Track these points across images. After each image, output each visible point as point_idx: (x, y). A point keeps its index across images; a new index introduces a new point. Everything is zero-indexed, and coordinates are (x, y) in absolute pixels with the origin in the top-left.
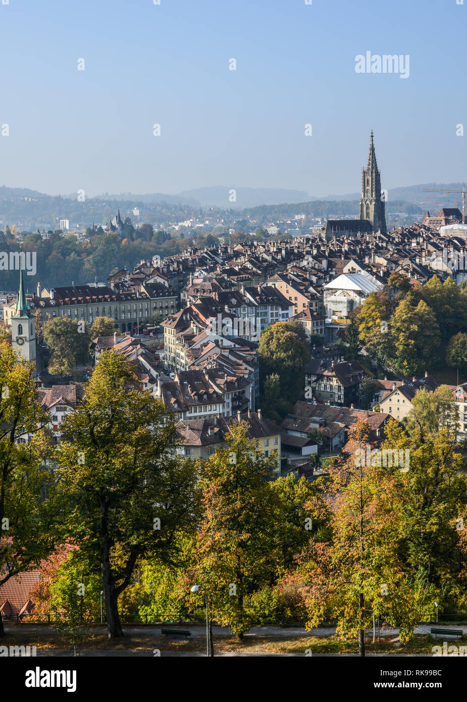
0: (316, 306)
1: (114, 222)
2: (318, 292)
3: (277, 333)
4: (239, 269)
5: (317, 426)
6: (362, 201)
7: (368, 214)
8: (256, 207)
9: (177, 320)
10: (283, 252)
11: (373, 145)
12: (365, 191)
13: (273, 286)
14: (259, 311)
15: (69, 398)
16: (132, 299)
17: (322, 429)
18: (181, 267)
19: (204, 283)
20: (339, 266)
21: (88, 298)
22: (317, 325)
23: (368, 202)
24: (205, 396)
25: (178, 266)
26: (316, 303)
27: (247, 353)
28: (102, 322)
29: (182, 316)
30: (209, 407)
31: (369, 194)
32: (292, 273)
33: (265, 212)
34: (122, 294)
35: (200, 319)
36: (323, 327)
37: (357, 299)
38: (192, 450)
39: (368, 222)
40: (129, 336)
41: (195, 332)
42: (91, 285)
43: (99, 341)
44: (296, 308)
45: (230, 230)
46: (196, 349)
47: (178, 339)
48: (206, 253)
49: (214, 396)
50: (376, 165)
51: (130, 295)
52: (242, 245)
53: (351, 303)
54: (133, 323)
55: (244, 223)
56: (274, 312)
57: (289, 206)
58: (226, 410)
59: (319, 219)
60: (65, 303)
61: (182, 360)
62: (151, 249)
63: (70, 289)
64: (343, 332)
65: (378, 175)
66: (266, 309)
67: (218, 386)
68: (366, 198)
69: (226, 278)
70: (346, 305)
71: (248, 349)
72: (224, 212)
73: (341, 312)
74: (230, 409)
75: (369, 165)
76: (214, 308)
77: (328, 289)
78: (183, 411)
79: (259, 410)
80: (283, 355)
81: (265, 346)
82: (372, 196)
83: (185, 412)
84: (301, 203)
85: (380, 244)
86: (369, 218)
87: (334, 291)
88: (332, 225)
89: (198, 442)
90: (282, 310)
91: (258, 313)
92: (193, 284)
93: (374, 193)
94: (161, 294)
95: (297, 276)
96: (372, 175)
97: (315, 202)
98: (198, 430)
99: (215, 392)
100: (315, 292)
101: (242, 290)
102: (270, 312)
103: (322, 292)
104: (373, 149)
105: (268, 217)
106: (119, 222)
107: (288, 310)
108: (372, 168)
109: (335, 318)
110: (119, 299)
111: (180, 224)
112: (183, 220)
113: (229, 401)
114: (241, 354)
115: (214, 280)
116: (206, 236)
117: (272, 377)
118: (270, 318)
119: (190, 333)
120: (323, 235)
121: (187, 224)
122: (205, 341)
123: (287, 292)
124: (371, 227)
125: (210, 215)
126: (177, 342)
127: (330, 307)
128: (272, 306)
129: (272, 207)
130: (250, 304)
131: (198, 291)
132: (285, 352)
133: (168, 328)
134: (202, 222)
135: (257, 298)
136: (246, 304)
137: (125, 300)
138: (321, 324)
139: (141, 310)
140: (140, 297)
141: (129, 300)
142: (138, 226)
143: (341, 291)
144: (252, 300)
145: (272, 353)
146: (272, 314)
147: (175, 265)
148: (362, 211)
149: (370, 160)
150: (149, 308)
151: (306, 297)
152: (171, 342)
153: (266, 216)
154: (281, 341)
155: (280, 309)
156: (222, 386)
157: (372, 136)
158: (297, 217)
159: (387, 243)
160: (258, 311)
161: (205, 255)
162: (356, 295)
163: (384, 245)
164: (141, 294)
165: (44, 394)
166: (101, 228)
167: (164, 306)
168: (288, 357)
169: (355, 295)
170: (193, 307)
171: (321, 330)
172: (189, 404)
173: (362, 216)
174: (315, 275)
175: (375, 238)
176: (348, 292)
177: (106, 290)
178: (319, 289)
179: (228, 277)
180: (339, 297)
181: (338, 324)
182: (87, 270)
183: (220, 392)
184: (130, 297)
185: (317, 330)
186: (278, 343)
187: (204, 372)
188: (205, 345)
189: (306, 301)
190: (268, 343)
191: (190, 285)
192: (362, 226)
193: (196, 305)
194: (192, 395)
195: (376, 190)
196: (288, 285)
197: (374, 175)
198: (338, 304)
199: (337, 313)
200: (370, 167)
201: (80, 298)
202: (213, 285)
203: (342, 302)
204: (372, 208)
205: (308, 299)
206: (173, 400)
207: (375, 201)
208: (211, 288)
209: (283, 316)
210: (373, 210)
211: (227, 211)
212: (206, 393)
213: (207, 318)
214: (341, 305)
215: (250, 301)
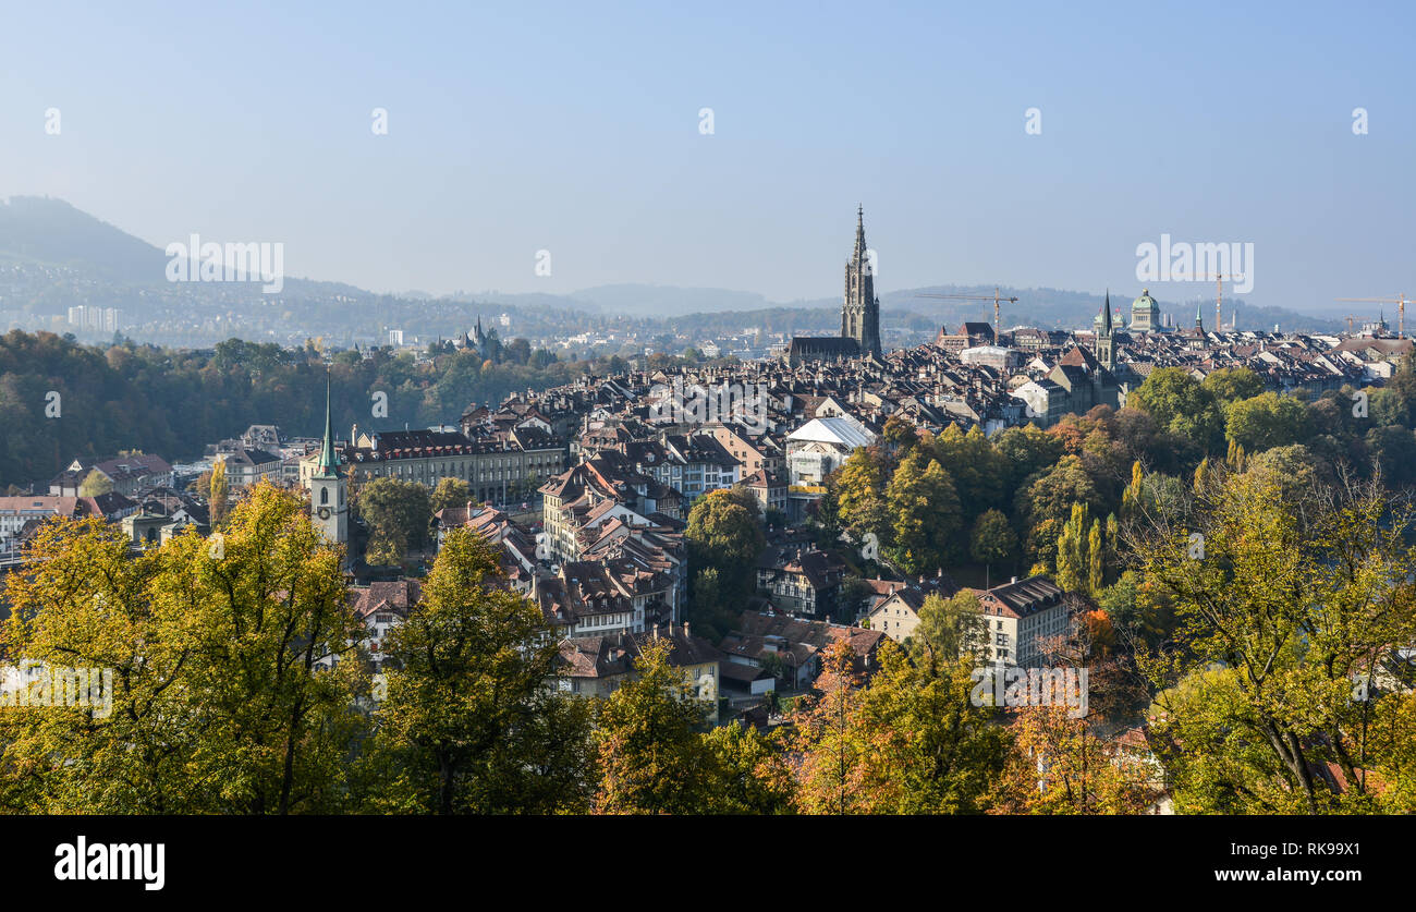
0: (775, 465)
1: (472, 336)
2: (779, 444)
3: (715, 506)
5: (774, 649)
6: (845, 309)
7: (853, 329)
8: (686, 316)
9: (564, 484)
11: (861, 227)
12: (849, 295)
13: (710, 435)
14: (689, 473)
15: (396, 602)
16: (497, 451)
17: (782, 653)
18: (571, 404)
19: (605, 429)
20: (809, 405)
21: (429, 448)
22: (776, 494)
23: (854, 311)
24: (605, 602)
25: (567, 403)
26: (775, 461)
27: (670, 535)
28: (450, 485)
29: (571, 478)
30: (610, 618)
31: (856, 300)
33: (700, 323)
34: (481, 444)
35: (599, 482)
36: (785, 499)
37: (836, 456)
38: (583, 685)
39: (854, 341)
40: (490, 508)
41: (591, 502)
42: (434, 429)
43: (445, 516)
44: (745, 469)
45: (647, 349)
46: (592, 529)
47: (564, 513)
48: (610, 383)
49: (619, 600)
50: (866, 256)
51: (493, 445)
52: (663, 371)
53: (827, 462)
54: (496, 487)
55: (667, 339)
56: (712, 473)
57: (736, 314)
58: (636, 623)
59: (781, 336)
60: (394, 457)
61: (570, 546)
62: (527, 376)
63: (402, 434)
64: (815, 505)
65: (869, 271)
66: (699, 469)
67: (625, 586)
68: (851, 305)
69: (639, 421)
70: (820, 465)
71: (671, 529)
72: (637, 323)
73: (812, 475)
74: (642, 622)
75: (855, 255)
76: (620, 467)
77: (793, 441)
78: (570, 624)
79: (687, 624)
80: (724, 539)
81: (698, 525)
82: (860, 302)
83: (573, 625)
84: (753, 311)
85: (872, 374)
86: (855, 334)
87: (802, 443)
88: (799, 343)
89: (593, 673)
90: (723, 471)
91: (687, 475)
92: (588, 430)
93: (863, 298)
94: (540, 444)
96: (860, 272)
97: (774, 310)
98: (593, 653)
99: (619, 595)
100: (773, 445)
101: (663, 440)
102: (705, 474)
103: (784, 445)
104: (861, 233)
105: (704, 330)
106: (480, 334)
107: (732, 471)
108: (861, 260)
109: (803, 484)
110: (477, 451)
111: (570, 339)
112: (575, 334)
113: (642, 609)
114: (661, 537)
115: (621, 424)
116: (610, 357)
117: (707, 573)
118: (705, 484)
119: (584, 504)
120: (786, 360)
121: (581, 339)
122: (606, 517)
123: (732, 444)
124: (858, 348)
125: (616, 326)
126: (564, 518)
127: (796, 468)
128: (708, 465)
129: (711, 316)
130: (675, 462)
131: (596, 441)
132: (727, 535)
133: (549, 497)
134: (605, 337)
135: (687, 452)
136: (669, 461)
137: (486, 453)
138: (782, 493)
139: (510, 469)
140: (509, 448)
141: (491, 452)
142: (507, 341)
143: (812, 444)
144: (678, 455)
145: (708, 537)
146: (708, 476)
147: (563, 399)
148: (845, 325)
149: (857, 248)
150: (522, 465)
151: (760, 452)
152: (553, 518)
153: (700, 330)
154: (721, 518)
155: (720, 470)
156: (631, 586)
157: (861, 214)
158: (747, 332)
159: (882, 373)
160: (687, 472)
161: (608, 386)
162: (835, 450)
163: (878, 375)
164: (509, 444)
165: (358, 595)
166: (451, 344)
167: (544, 463)
168: (731, 542)
170: (588, 464)
171: (782, 502)
172: (580, 612)
173: (845, 331)
174: (774, 419)
175: (865, 365)
176: (823, 445)
177: (456, 438)
178: (780, 440)
179: (642, 420)
180: (809, 452)
181: (807, 494)
182: (429, 407)
183: (628, 595)
184: (494, 447)
185: (776, 503)
186: (717, 521)
187: (604, 563)
188: (606, 522)
189: (760, 458)
190: (701, 521)
191: (585, 431)
192: (845, 346)
193: (593, 463)
194: (585, 599)
195: (866, 294)
196: (733, 434)
197: (863, 271)
198: (808, 463)
199: (806, 478)
200: (858, 259)
201: (417, 449)
202: (619, 432)
203: (813, 461)
204: (860, 320)
205: (763, 455)
206: (555, 607)
207: (865, 309)
208: (616, 436)
209: (725, 480)
210: (862, 322)
211: (642, 320)
212: (607, 596)
213: (610, 481)
214: (812, 465)
215: (675, 457)
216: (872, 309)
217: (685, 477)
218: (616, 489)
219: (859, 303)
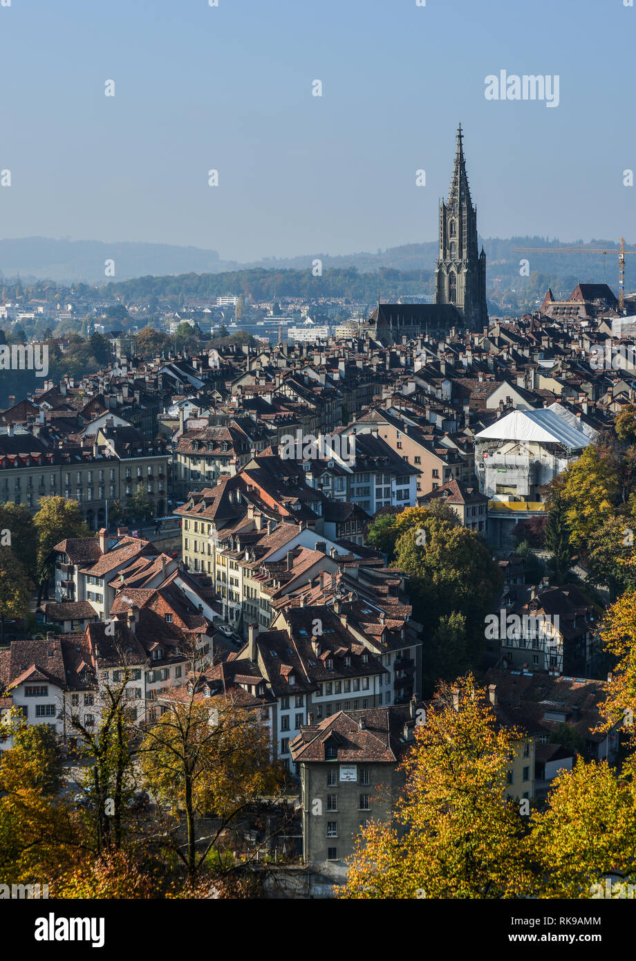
0: (457, 474)
2: (460, 445)
3: (437, 530)
4: (273, 400)
5: (561, 719)
6: (440, 266)
7: (452, 293)
8: (132, 281)
9: (217, 502)
10: (342, 366)
11: (461, 154)
12: (446, 246)
13: (374, 434)
14: (355, 485)
15: (50, 668)
16: (85, 459)
17: (572, 725)
18: (137, 396)
19: (212, 428)
20: (476, 394)
22: (474, 514)
23: (453, 269)
24: (348, 662)
25: (131, 394)
26: (457, 469)
27: (383, 570)
28: (61, 507)
29: (225, 496)
30: (353, 682)
31: (456, 253)
32: (398, 407)
33: (148, 286)
34: (64, 451)
35: (261, 500)
36: (484, 519)
37: (549, 460)
38: (374, 773)
39: (453, 309)
41: (258, 526)
43: (70, 548)
44: (418, 480)
46: (275, 563)
47: (223, 543)
48: (170, 367)
49: (365, 658)
50: (468, 194)
51: (79, 451)
53: (537, 469)
54: (97, 509)
55: (118, 312)
56: (383, 486)
57: (200, 278)
58: (386, 688)
64: (528, 527)
65: (472, 214)
66: (368, 480)
67: (369, 637)
68: (448, 261)
69: (254, 417)
70: (527, 473)
71: (381, 561)
73: (515, 487)
74: (391, 687)
75: (454, 194)
76: (286, 478)
77: (484, 440)
78: (305, 693)
79: (493, 687)
80: (453, 574)
81: (413, 556)
82: (461, 257)
83: (309, 693)
84: (223, 274)
86: (454, 300)
87: (497, 444)
88: (388, 314)
89: (389, 756)
90: (397, 484)
91: (353, 489)
92: (185, 430)
93: (465, 250)
94: (140, 450)
95: (407, 414)
96: (461, 215)
98: (382, 731)
99: (366, 651)
100: (455, 446)
102: (376, 487)
103: (470, 447)
104: (461, 163)
105: (161, 300)
107: (408, 483)
108: (461, 200)
109: (504, 499)
110: (60, 460)
113: (390, 669)
114: (372, 572)
115: (232, 422)
117: (451, 620)
119: (248, 530)
120: (373, 335)
122: (292, 545)
123: (399, 446)
124: (460, 320)
125: (40, 295)
126: (219, 550)
127: (491, 480)
128: (380, 475)
129: (166, 281)
130: (337, 471)
131: (201, 445)
132: (457, 567)
133: (192, 522)
134: (30, 309)
136: (329, 470)
137: (71, 463)
138: (481, 512)
140: (100, 456)
141: (78, 462)
143: (512, 445)
145: (429, 570)
146: (379, 490)
147: (125, 390)
148: (440, 286)
149: (455, 183)
150: (117, 479)
151: (440, 456)
152: (199, 548)
153: (157, 300)
154: (447, 546)
155: (394, 482)
156: (378, 639)
157: (460, 137)
158: (222, 302)
160: (352, 486)
161: (170, 373)
162: (547, 453)
164: (101, 449)
168: (463, 577)
169: (544, 452)
170: (244, 476)
171: (481, 523)
172: (319, 677)
173: (440, 296)
174: (440, 412)
176: (528, 446)
177: (31, 442)
178: (463, 440)
179: (258, 417)
180: (508, 456)
181: (510, 512)
183: (376, 651)
184: (81, 455)
185: (474, 524)
186: (443, 548)
187: (336, 609)
188: (296, 553)
189: (440, 465)
191: (180, 433)
194: (323, 657)
195: (469, 245)
196: (401, 433)
197: (465, 214)
198: (509, 471)
199: (507, 490)
200: (457, 198)
202: (233, 431)
203: (517, 467)
204: (461, 280)
205: (444, 459)
206: (285, 669)
207: (468, 266)
208: (230, 438)
209: (400, 495)
210: (464, 284)
211: (73, 286)
212: (349, 653)
213: (278, 499)
214: (516, 473)
215: (336, 465)
216: (477, 267)
217: (350, 493)
218: (288, 507)
219: (459, 257)
